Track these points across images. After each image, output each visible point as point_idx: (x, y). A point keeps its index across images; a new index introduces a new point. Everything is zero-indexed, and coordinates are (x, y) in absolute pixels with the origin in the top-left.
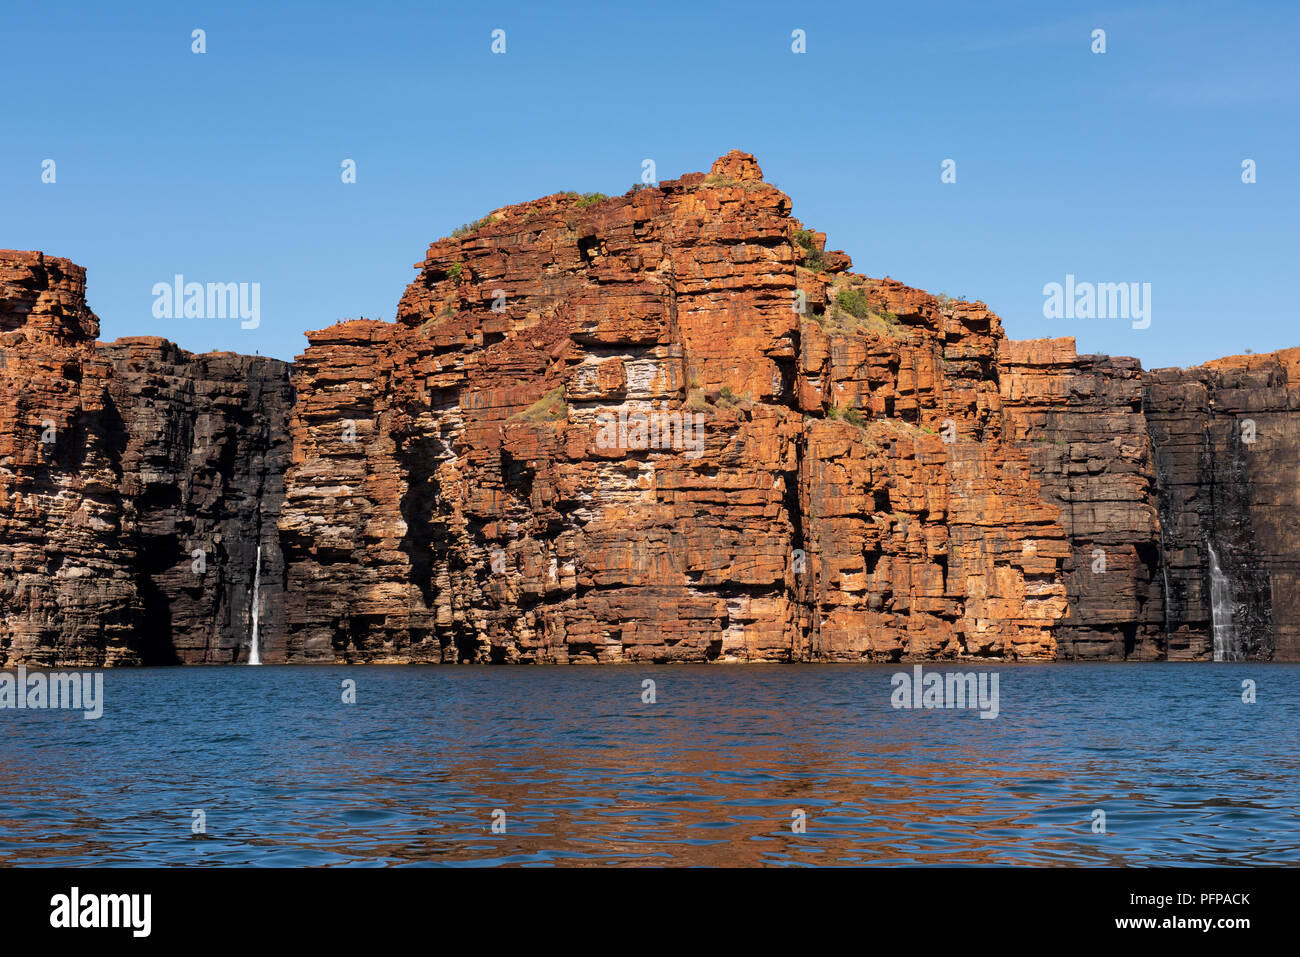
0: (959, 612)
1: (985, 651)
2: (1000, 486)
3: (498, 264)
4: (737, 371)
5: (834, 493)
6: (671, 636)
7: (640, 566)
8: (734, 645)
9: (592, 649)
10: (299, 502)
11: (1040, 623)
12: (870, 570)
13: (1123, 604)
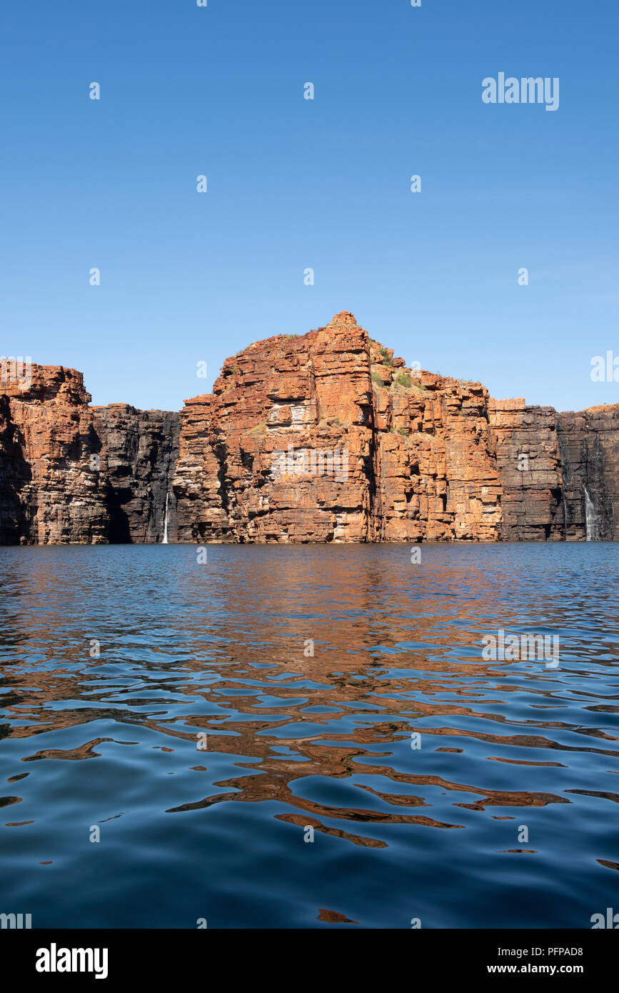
0: (452, 520)
1: (464, 537)
2: (472, 462)
3: (251, 367)
4: (342, 411)
5: (392, 466)
6: (310, 531)
7: (297, 499)
8: (339, 535)
9: (275, 537)
10: (180, 473)
11: (489, 524)
12: (408, 501)
13: (545, 516)
